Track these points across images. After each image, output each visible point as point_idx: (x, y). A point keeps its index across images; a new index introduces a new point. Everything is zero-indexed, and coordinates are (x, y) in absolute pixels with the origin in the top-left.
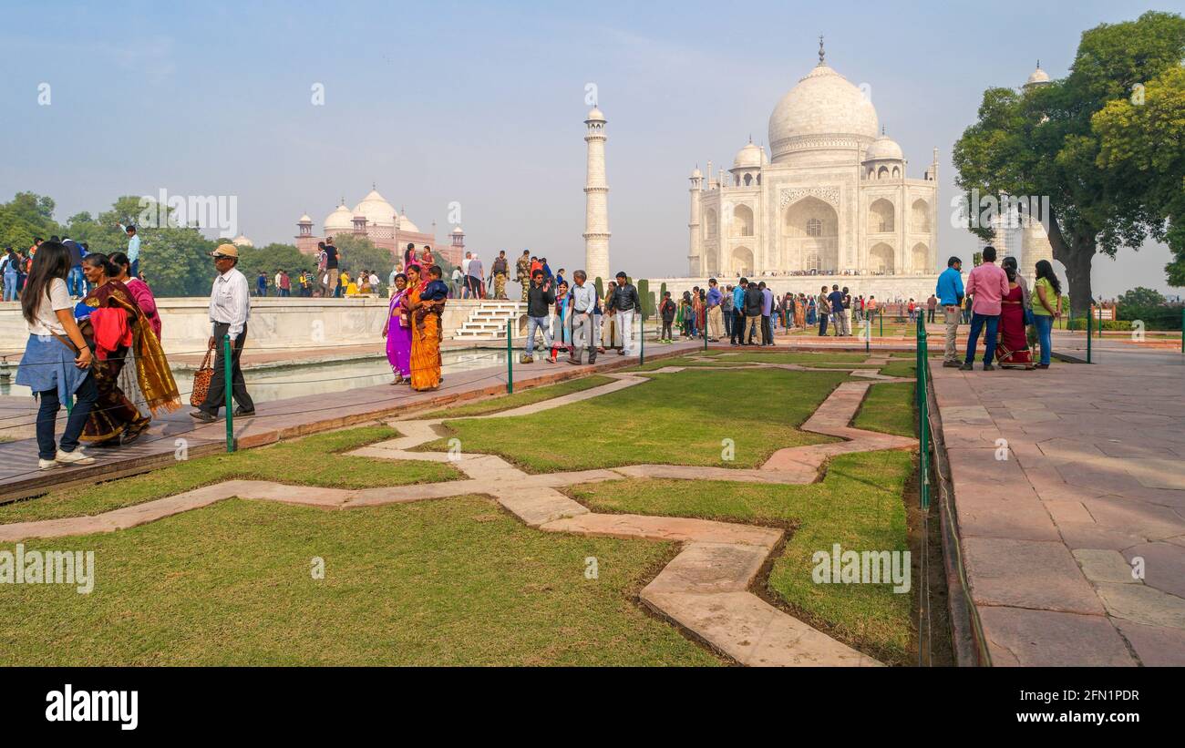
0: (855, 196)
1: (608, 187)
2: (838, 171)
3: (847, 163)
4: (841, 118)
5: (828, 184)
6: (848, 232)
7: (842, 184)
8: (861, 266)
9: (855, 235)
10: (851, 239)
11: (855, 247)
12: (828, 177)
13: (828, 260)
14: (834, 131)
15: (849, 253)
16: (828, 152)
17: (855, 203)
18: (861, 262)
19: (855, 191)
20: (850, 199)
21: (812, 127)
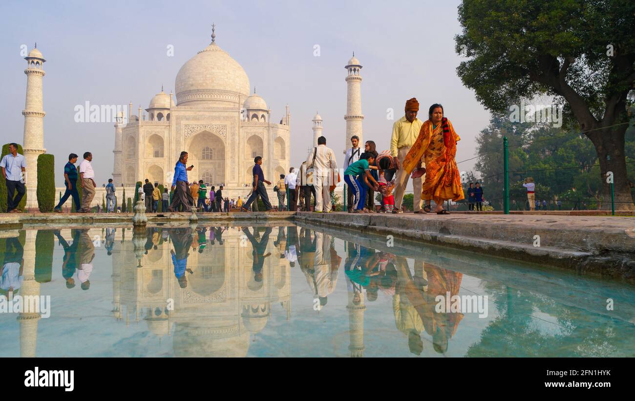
0: (237, 132)
1: (44, 113)
2: (226, 114)
3: (232, 110)
4: (227, 80)
5: (218, 123)
6: (231, 157)
7: (228, 123)
8: (241, 181)
9: (237, 159)
10: (234, 162)
11: (236, 168)
12: (219, 118)
13: (217, 176)
14: (222, 88)
15: (233, 172)
16: (217, 102)
17: (237, 138)
18: (241, 178)
19: (237, 128)
20: (233, 134)
21: (207, 84)
